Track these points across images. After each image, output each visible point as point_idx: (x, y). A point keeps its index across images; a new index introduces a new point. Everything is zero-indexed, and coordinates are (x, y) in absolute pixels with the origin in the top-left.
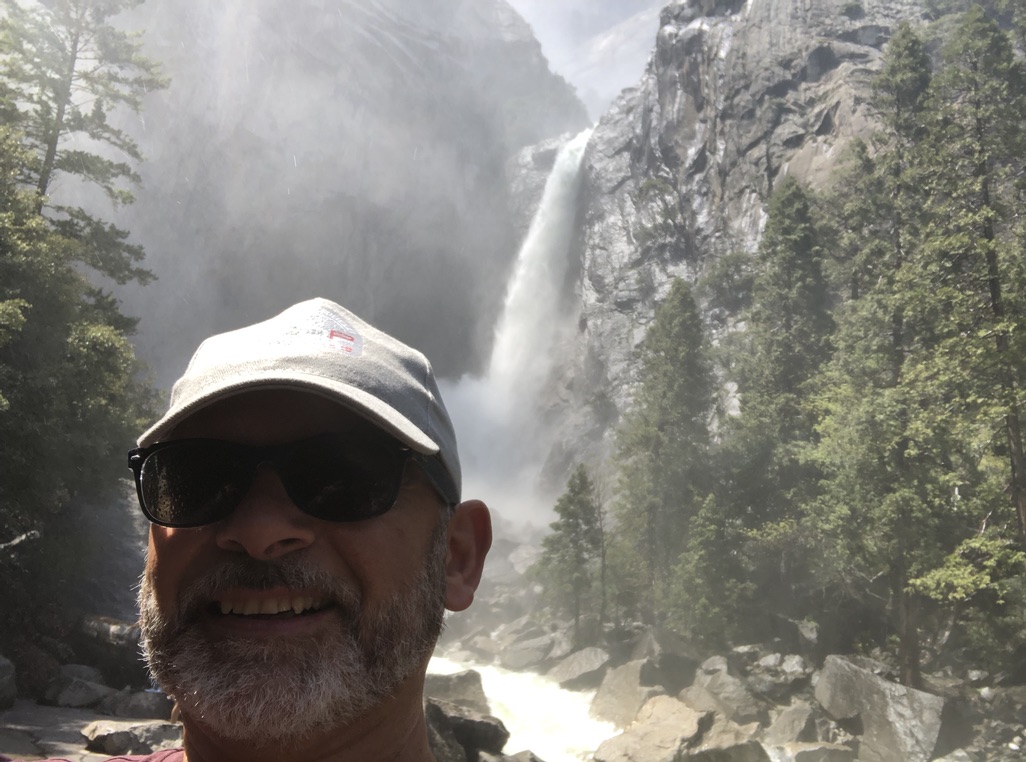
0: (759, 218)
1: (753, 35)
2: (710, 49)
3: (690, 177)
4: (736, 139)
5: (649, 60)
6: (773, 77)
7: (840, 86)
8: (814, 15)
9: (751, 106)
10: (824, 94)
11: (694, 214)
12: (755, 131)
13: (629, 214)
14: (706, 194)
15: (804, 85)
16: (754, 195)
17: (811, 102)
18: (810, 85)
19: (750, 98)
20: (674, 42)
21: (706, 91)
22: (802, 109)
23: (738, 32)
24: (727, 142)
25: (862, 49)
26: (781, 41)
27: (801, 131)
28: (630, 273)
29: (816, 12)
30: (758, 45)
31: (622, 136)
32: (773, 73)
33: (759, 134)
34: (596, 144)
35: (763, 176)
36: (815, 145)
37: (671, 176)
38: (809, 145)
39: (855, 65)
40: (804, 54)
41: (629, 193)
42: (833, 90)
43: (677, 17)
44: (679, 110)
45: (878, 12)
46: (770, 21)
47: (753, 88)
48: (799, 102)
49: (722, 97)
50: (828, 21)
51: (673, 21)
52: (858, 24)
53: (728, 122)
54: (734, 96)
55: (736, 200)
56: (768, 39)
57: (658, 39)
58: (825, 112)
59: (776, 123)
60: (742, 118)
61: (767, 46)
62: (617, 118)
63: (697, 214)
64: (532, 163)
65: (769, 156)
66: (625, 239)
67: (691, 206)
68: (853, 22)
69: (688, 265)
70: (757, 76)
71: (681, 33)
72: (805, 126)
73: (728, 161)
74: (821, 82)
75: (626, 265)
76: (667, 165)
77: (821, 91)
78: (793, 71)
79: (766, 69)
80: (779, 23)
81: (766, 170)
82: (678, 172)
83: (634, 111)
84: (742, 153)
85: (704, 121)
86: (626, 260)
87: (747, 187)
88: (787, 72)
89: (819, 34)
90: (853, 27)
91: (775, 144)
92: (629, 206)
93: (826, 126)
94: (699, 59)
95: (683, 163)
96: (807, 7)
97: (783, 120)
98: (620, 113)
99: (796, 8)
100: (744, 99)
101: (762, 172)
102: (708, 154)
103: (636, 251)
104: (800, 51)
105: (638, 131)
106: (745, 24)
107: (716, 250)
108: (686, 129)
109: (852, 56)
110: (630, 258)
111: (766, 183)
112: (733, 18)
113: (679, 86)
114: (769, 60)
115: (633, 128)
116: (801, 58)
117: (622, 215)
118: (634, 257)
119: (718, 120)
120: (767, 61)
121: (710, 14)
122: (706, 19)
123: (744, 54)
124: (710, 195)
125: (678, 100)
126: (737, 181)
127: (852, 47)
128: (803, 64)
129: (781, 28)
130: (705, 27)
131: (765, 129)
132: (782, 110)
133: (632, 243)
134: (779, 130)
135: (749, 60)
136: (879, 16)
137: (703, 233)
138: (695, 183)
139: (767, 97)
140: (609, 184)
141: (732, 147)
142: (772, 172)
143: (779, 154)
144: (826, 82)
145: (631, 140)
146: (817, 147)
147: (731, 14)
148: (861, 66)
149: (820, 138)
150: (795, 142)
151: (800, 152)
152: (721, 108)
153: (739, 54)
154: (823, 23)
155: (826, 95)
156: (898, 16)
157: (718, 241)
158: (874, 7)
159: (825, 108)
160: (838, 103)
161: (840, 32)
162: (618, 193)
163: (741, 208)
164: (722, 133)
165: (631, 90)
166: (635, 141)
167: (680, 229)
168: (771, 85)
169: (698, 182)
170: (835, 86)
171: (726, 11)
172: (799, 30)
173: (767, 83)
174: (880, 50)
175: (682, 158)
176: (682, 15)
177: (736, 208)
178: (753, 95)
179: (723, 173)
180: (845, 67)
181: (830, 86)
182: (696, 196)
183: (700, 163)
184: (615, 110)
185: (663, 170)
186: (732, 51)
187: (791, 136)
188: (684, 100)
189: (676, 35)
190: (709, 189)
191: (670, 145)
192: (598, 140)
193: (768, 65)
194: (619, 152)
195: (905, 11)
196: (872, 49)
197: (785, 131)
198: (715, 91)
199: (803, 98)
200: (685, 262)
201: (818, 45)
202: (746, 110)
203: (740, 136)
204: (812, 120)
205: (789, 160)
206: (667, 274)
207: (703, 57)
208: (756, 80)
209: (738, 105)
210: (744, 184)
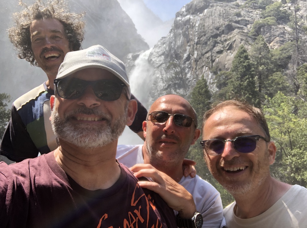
0: (209, 75)
1: (207, 20)
2: (193, 23)
3: (185, 63)
4: (201, 51)
5: (171, 28)
6: (213, 32)
7: (235, 36)
8: (226, 15)
9: (206, 41)
10: (229, 38)
11: (186, 74)
12: (207, 48)
13: (163, 74)
14: (190, 68)
15: (223, 35)
16: (207, 68)
17: (226, 41)
18: (225, 35)
19: (206, 38)
20: (180, 22)
21: (191, 36)
22: (222, 42)
23: (202, 19)
24: (198, 52)
25: (242, 26)
26: (216, 22)
27: (222, 49)
28: (164, 92)
29: (226, 14)
30: (208, 23)
31: (162, 51)
32: (213, 31)
33: (209, 49)
34: (153, 53)
35: (210, 62)
36: (227, 53)
37: (178, 62)
38: (225, 53)
39: (240, 30)
40: (223, 26)
41: (163, 68)
42: (233, 37)
43: (181, 15)
44: (181, 42)
45: (246, 16)
46: (212, 16)
47: (207, 36)
48: (222, 40)
49: (197, 38)
50: (230, 17)
51: (180, 16)
52: (240, 19)
53: (198, 46)
54: (201, 38)
55: (201, 69)
56: (212, 21)
57: (175, 21)
58: (230, 43)
59: (214, 46)
60: (203, 44)
61: (212, 23)
62: (160, 45)
63: (187, 74)
64: (132, 58)
65: (212, 56)
66: (162, 82)
67: (185, 71)
68: (238, 18)
69: (183, 90)
70: (208, 32)
71: (183, 19)
72: (223, 47)
73: (198, 57)
74: (228, 35)
75: (162, 89)
76: (176, 59)
77: (229, 37)
78: (219, 31)
79: (211, 30)
80: (215, 17)
81: (211, 60)
82: (181, 61)
83: (166, 43)
84: (203, 55)
85: (190, 46)
86: (162, 88)
87: (204, 65)
88: (218, 31)
89: (228, 21)
90: (238, 19)
91: (214, 53)
92: (163, 72)
93: (231, 48)
94: (189, 26)
95: (182, 58)
96: (224, 13)
97: (216, 45)
98: (161, 44)
99: (220, 13)
100: (203, 39)
101: (209, 61)
102: (191, 55)
103: (166, 85)
104: (222, 25)
105: (167, 49)
106: (204, 17)
107: (194, 84)
108: (184, 48)
109: (238, 28)
110: (163, 88)
111: (211, 64)
112: (200, 15)
113: (181, 35)
114: (212, 27)
115: (165, 48)
116: (222, 27)
117: (161, 74)
118: (165, 87)
119: (195, 45)
120: (211, 27)
121: (193, 14)
122: (191, 15)
123: (204, 25)
124: (191, 68)
125: (181, 39)
126: (201, 63)
127: (238, 25)
128: (223, 29)
129: (216, 18)
130: (191, 17)
131: (211, 48)
132: (216, 43)
133: (164, 83)
134: (215, 48)
135: (206, 27)
136: (246, 17)
137: (189, 80)
138: (186, 65)
139: (211, 38)
140: (157, 65)
141: (199, 53)
142: (213, 61)
143: (215, 56)
144: (230, 35)
145: (165, 52)
146: (228, 54)
147: (199, 14)
148: (241, 31)
149: (229, 51)
150: (220, 52)
151: (222, 55)
152: (196, 41)
153: (202, 26)
154: (229, 18)
155: (230, 38)
156: (252, 17)
157: (195, 82)
158: (245, 14)
159: (230, 42)
160: (235, 40)
161: (234, 21)
162: (160, 68)
163: (203, 72)
164: (196, 49)
165: (165, 38)
166: (166, 52)
167: (181, 79)
168: (213, 35)
169: (187, 64)
170: (233, 36)
171: (198, 13)
172: (221, 19)
173: (211, 34)
174: (247, 27)
175: (182, 57)
176: (183, 14)
177: (201, 72)
178: (207, 38)
179: (196, 61)
180: (236, 31)
181: (231, 36)
182: (187, 68)
183: (188, 58)
184: (159, 43)
185: (175, 61)
186: (200, 24)
187: (219, 50)
188: (183, 39)
189: (181, 20)
190: (191, 66)
191: (178, 53)
192: (153, 52)
193: (212, 29)
194: (160, 56)
195: (254, 16)
196: (244, 26)
197: (217, 49)
198: (194, 36)
199: (223, 39)
200: (182, 89)
201: (228, 23)
202: (205, 42)
203: (202, 50)
204: (226, 46)
205: (218, 57)
206: (176, 92)
207: (190, 26)
208: (208, 33)
209: (202, 40)
210: (204, 64)
